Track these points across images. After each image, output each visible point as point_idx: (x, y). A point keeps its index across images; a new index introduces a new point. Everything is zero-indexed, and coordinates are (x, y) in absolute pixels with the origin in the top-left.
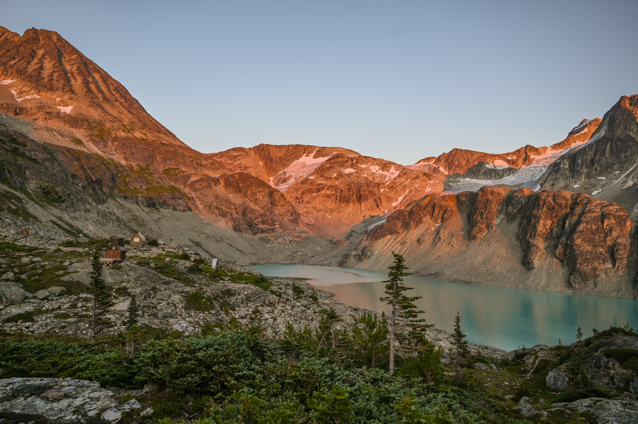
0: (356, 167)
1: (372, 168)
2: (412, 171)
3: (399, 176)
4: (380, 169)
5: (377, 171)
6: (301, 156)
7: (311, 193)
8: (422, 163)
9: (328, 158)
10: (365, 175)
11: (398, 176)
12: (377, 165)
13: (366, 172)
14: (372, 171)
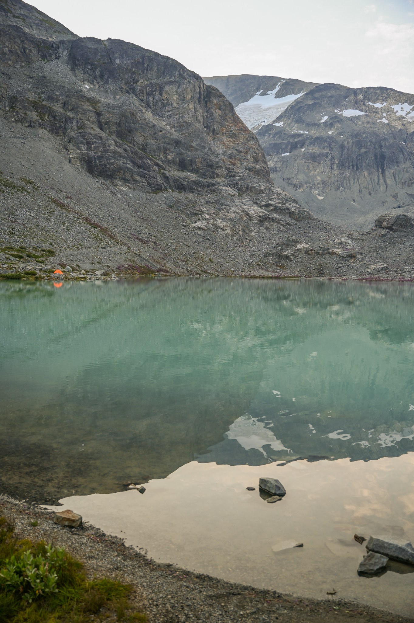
0: (364, 107)
1: (396, 108)
5: (408, 113)
6: (252, 96)
7: (278, 153)
12: (406, 102)
13: (384, 115)
14: (398, 114)
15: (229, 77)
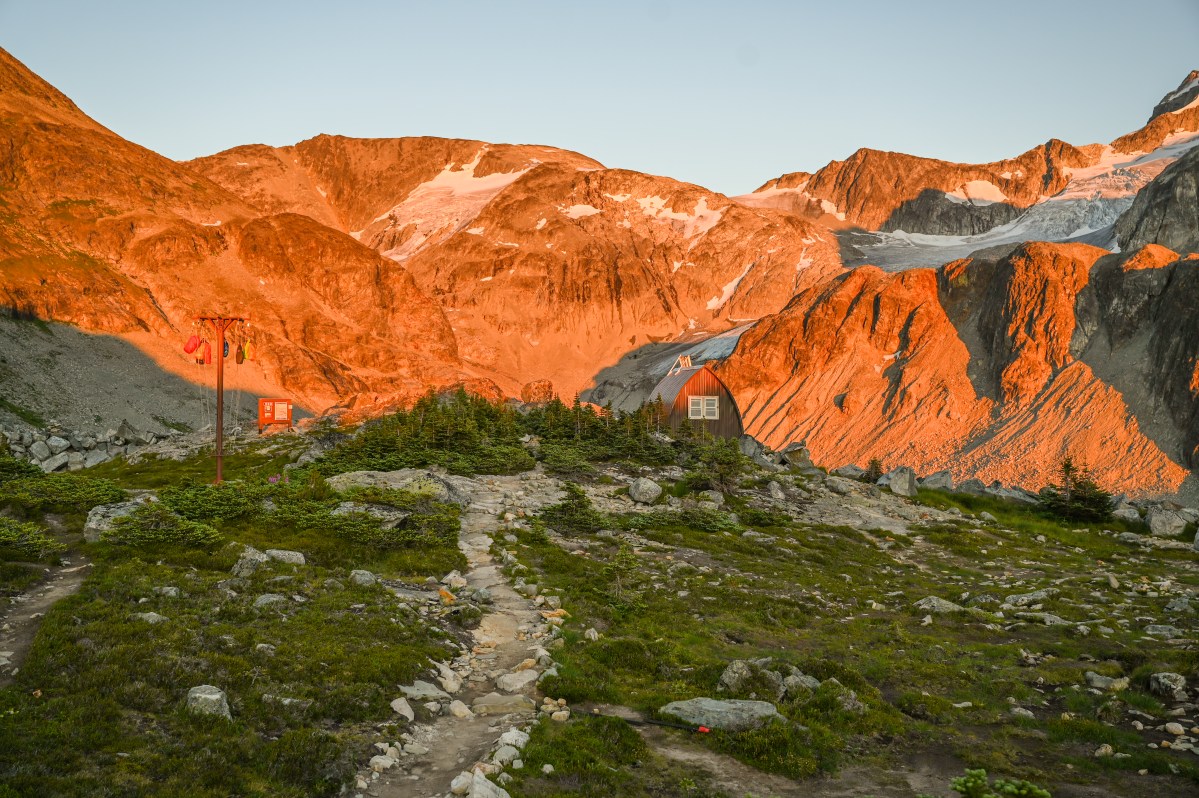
0: (598, 201)
1: (644, 202)
2: (754, 210)
3: (722, 225)
4: (666, 206)
5: (659, 211)
6: (439, 171)
7: (476, 276)
8: (774, 190)
9: (517, 175)
10: (627, 224)
11: (718, 226)
12: (657, 193)
13: (627, 213)
14: (647, 213)
15: (402, 140)
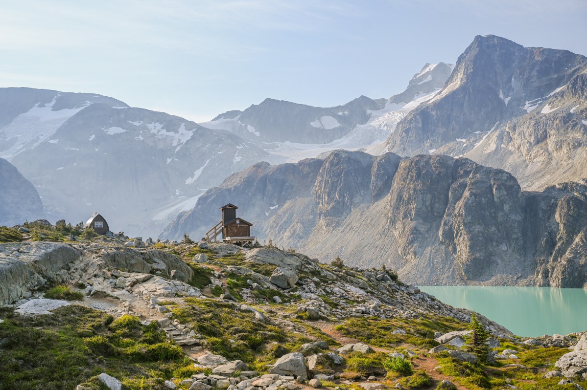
0: (125, 125)
1: (150, 126)
2: (211, 131)
3: (193, 138)
4: (163, 128)
5: (159, 131)
6: (31, 107)
8: (222, 120)
9: (78, 110)
10: (141, 138)
11: (191, 139)
13: (141, 132)
14: (152, 132)
